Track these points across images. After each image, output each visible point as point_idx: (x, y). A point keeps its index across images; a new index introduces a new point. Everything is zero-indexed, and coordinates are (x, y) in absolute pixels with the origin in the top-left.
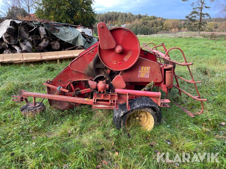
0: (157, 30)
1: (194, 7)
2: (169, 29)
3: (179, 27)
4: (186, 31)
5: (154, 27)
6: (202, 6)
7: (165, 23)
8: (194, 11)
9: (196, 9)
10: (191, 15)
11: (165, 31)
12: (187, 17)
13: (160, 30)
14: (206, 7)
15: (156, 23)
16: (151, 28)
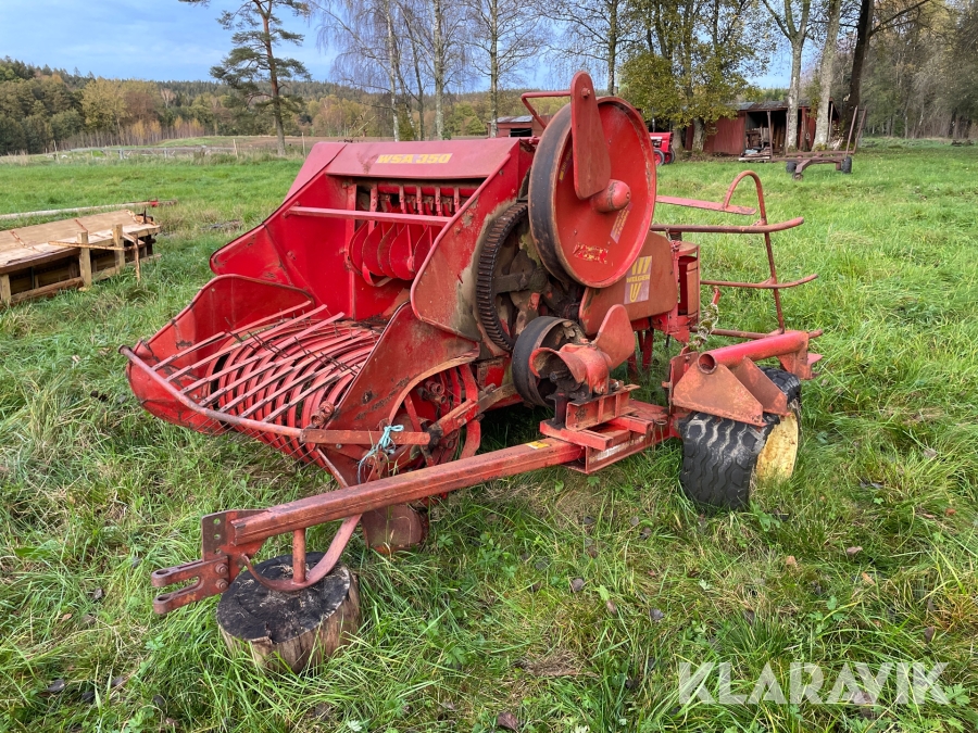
0: (55, 132)
1: (237, 31)
2: (116, 124)
3: (162, 114)
4: (197, 134)
5: (37, 116)
6: (267, 29)
7: (89, 97)
8: (241, 46)
9: (247, 39)
10: (232, 62)
11: (100, 135)
12: (219, 73)
13: (69, 128)
14: (286, 36)
15: (39, 95)
16: (19, 119)
